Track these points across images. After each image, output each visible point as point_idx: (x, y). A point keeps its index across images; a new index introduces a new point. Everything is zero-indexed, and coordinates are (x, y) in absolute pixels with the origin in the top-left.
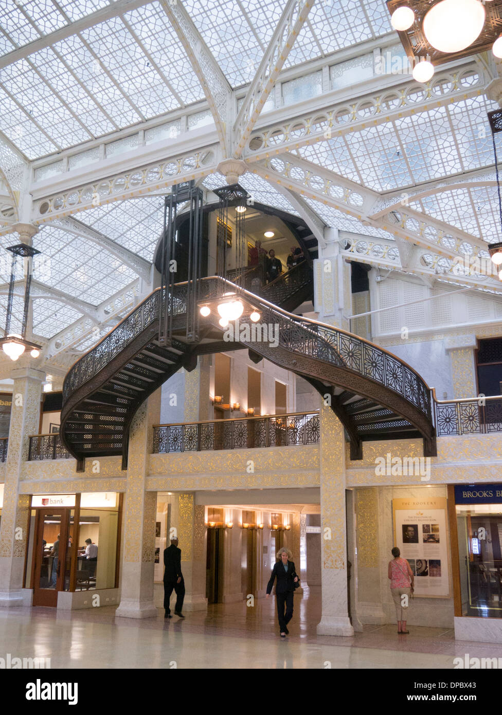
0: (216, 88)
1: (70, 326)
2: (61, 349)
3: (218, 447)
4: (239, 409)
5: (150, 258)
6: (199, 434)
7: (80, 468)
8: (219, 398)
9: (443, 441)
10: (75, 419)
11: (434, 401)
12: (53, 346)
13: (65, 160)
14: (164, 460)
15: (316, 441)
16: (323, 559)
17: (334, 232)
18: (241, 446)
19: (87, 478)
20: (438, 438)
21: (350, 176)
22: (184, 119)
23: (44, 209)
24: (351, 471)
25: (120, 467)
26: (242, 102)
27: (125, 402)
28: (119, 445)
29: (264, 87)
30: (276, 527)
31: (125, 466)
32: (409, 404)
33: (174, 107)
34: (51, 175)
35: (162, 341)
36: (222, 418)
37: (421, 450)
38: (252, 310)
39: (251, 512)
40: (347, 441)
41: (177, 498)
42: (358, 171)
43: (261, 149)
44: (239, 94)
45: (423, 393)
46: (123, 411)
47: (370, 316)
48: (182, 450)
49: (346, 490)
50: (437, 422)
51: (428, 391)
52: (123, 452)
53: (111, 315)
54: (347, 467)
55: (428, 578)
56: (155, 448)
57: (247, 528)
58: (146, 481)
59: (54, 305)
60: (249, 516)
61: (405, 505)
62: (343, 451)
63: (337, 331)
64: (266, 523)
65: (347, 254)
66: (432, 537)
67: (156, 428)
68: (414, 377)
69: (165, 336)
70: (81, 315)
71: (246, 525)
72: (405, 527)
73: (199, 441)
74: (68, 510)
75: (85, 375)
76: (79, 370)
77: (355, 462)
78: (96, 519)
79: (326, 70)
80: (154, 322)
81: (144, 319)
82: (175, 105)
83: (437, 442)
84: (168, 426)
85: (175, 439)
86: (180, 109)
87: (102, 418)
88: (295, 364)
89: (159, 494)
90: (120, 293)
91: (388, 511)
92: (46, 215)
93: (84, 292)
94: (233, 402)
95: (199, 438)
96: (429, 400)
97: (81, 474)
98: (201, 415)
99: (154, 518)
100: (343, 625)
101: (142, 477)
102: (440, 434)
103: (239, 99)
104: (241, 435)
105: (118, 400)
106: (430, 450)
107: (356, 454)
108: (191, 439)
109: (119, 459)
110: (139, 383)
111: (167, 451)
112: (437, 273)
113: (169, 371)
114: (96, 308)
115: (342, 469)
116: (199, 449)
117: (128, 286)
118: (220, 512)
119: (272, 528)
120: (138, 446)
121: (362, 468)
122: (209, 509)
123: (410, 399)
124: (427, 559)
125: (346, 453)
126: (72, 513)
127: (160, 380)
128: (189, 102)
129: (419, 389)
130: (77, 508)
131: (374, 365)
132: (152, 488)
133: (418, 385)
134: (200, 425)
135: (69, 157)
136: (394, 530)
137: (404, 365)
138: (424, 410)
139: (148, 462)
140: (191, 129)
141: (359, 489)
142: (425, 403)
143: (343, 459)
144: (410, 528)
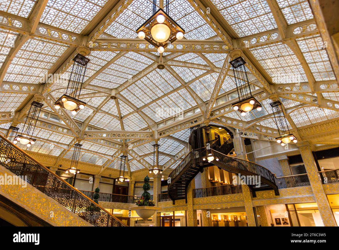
0: (200, 102)
1: (168, 162)
2: (166, 168)
3: (213, 195)
4: (218, 182)
5: (188, 141)
6: (207, 191)
7: (174, 204)
8: (211, 179)
10: (172, 189)
11: (276, 178)
12: (163, 168)
13: (165, 122)
14: (197, 200)
15: (241, 192)
17: (237, 130)
18: (219, 195)
19: (176, 207)
20: (279, 189)
21: (238, 119)
22: (193, 110)
23: (161, 134)
24: (254, 201)
25: (185, 203)
26: (207, 105)
27: (185, 183)
28: (184, 196)
29: (213, 101)
30: (236, 220)
31: (186, 202)
32: (267, 180)
33: (190, 107)
34: (161, 126)
35: (194, 166)
36: (213, 186)
37: (274, 193)
38: (216, 158)
39: (226, 216)
40: (251, 191)
41: (202, 212)
42: (240, 117)
44: (207, 103)
45: (271, 176)
46: (185, 186)
47: (253, 153)
48: (203, 197)
49: (253, 207)
51: (273, 175)
52: (186, 198)
53: (179, 158)
56: (194, 196)
57: (226, 221)
58: (193, 206)
59: (163, 157)
60: (225, 217)
61: (274, 212)
62: (250, 195)
63: (241, 160)
64: (232, 219)
65: (242, 136)
66: (285, 222)
67: (194, 190)
68: (267, 171)
69: (194, 165)
70: (170, 158)
71: (226, 220)
72: (276, 219)
73: (207, 194)
74: (171, 216)
75: (174, 176)
76: (172, 175)
77: (254, 198)
78: (179, 220)
79: (227, 95)
80: (191, 160)
81: (188, 160)
82: (191, 107)
83: (279, 191)
84: (198, 189)
85: (200, 193)
86: (192, 108)
87: (178, 188)
88: (231, 170)
89: (197, 210)
90: (180, 151)
91: (269, 213)
92: (161, 136)
93: (171, 152)
94: (216, 180)
95: (207, 193)
96: (274, 178)
97: (174, 205)
98: (207, 185)
99: (196, 218)
101: (192, 205)
102: (279, 188)
103: (206, 104)
104: (219, 191)
105: (183, 183)
106: (277, 194)
107: (254, 196)
108: (204, 193)
109: (185, 200)
110: (188, 177)
111: (198, 197)
112: (269, 139)
113: (196, 173)
114: (174, 156)
115: (250, 200)
116: (207, 196)
117: (182, 149)
118: (217, 216)
119: (234, 221)
121: (257, 200)
122: (213, 215)
123: (267, 178)
125: (251, 195)
126: (173, 218)
127: (194, 176)
128: (194, 106)
129: (270, 175)
130: (174, 216)
131: (254, 169)
132: (195, 209)
133: (269, 173)
134: (207, 189)
135: (166, 121)
137: (263, 168)
138: (272, 181)
140: (195, 112)
141: (258, 207)
142: (272, 178)
143: (250, 197)
144: (278, 220)
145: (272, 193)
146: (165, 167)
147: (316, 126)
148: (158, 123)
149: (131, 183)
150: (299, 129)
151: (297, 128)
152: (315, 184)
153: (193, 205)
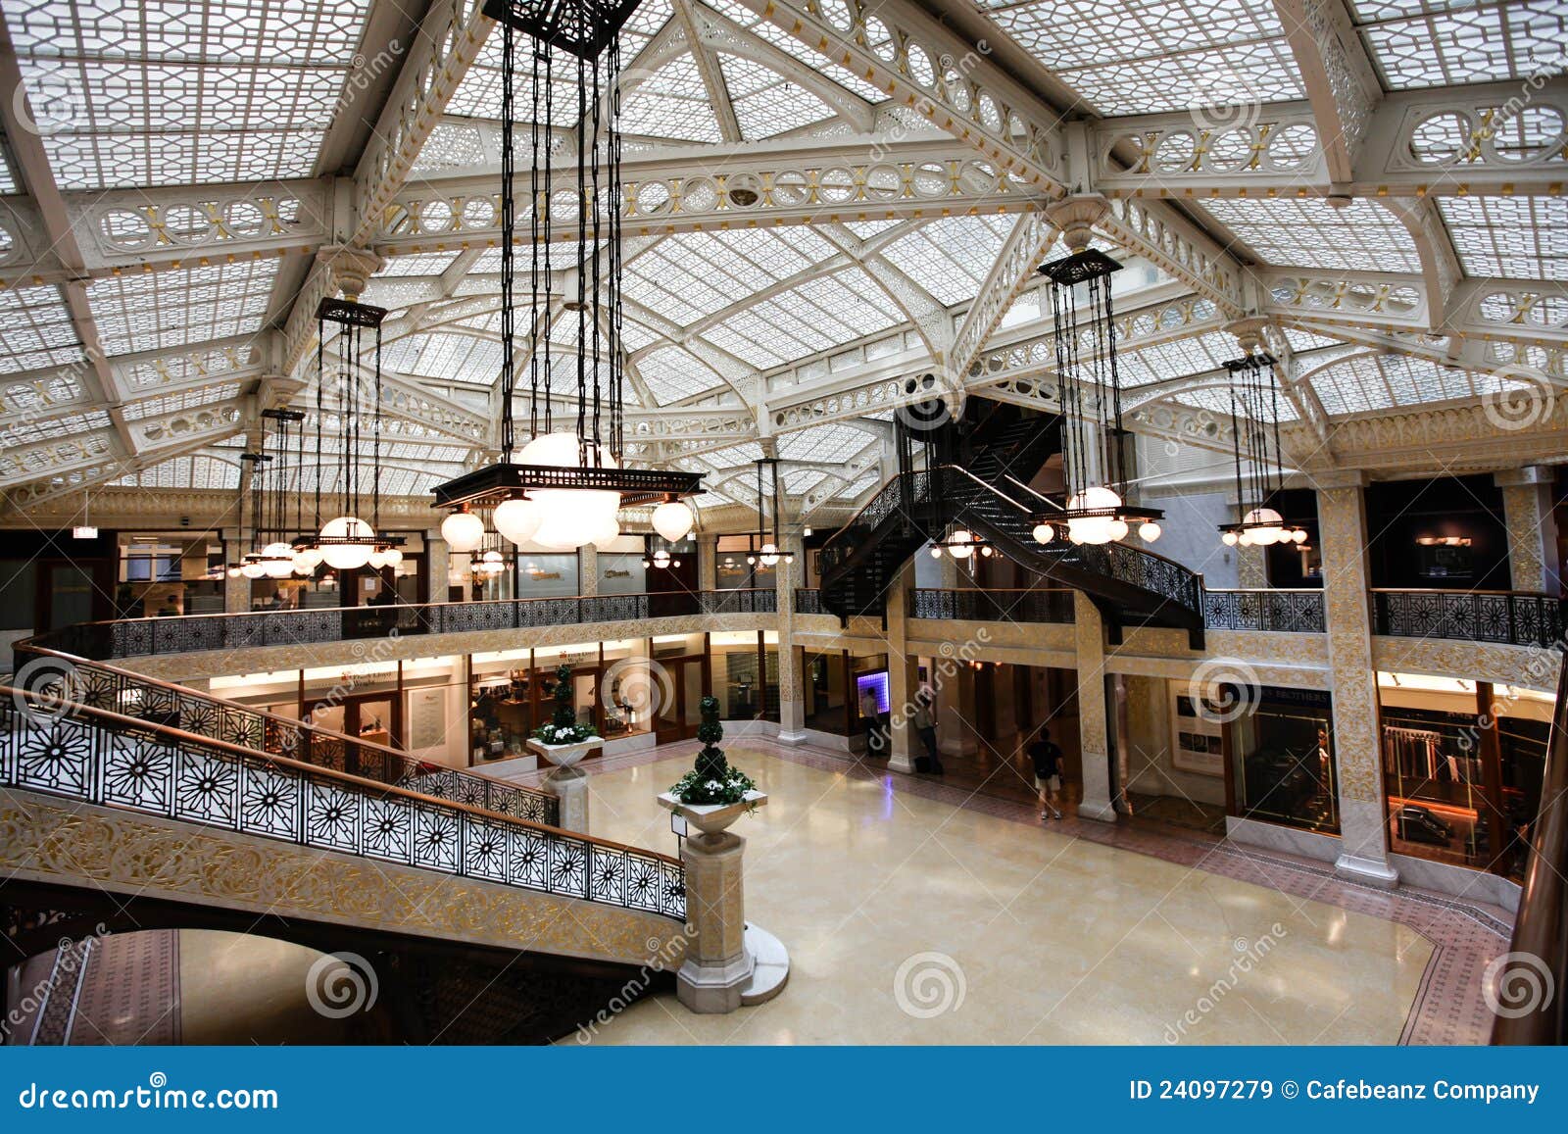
2: (815, 504)
7: (844, 625)
9: (1214, 633)
12: (807, 501)
16: (1083, 743)
23: (780, 420)
31: (885, 627)
43: (980, 377)
50: (1207, 614)
54: (1106, 652)
55: (1207, 754)
56: (911, 611)
77: (1113, 647)
84: (923, 591)
100: (1104, 809)
106: (1198, 643)
120: (896, 609)
124: (1206, 734)
136: (1168, 700)
139: (906, 626)
142: (1189, 593)
145: (1180, 637)
146: (812, 500)
147: (1411, 418)
148: (768, 373)
149: (706, 544)
150: (1335, 422)
151: (1327, 417)
152: (1342, 635)
153: (907, 639)
